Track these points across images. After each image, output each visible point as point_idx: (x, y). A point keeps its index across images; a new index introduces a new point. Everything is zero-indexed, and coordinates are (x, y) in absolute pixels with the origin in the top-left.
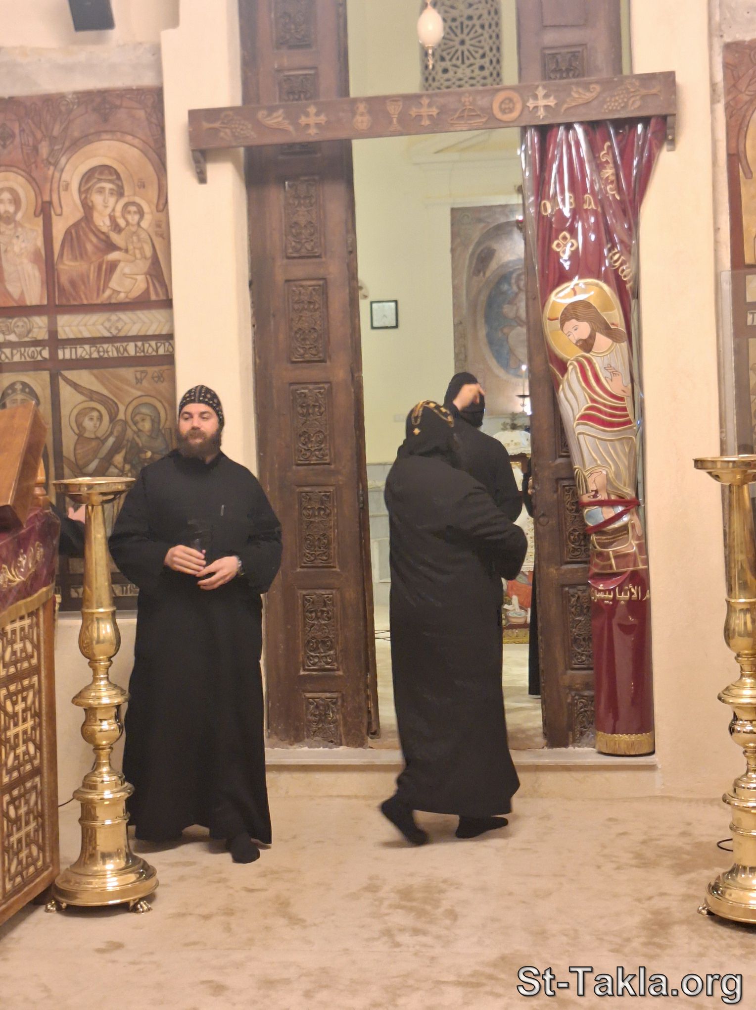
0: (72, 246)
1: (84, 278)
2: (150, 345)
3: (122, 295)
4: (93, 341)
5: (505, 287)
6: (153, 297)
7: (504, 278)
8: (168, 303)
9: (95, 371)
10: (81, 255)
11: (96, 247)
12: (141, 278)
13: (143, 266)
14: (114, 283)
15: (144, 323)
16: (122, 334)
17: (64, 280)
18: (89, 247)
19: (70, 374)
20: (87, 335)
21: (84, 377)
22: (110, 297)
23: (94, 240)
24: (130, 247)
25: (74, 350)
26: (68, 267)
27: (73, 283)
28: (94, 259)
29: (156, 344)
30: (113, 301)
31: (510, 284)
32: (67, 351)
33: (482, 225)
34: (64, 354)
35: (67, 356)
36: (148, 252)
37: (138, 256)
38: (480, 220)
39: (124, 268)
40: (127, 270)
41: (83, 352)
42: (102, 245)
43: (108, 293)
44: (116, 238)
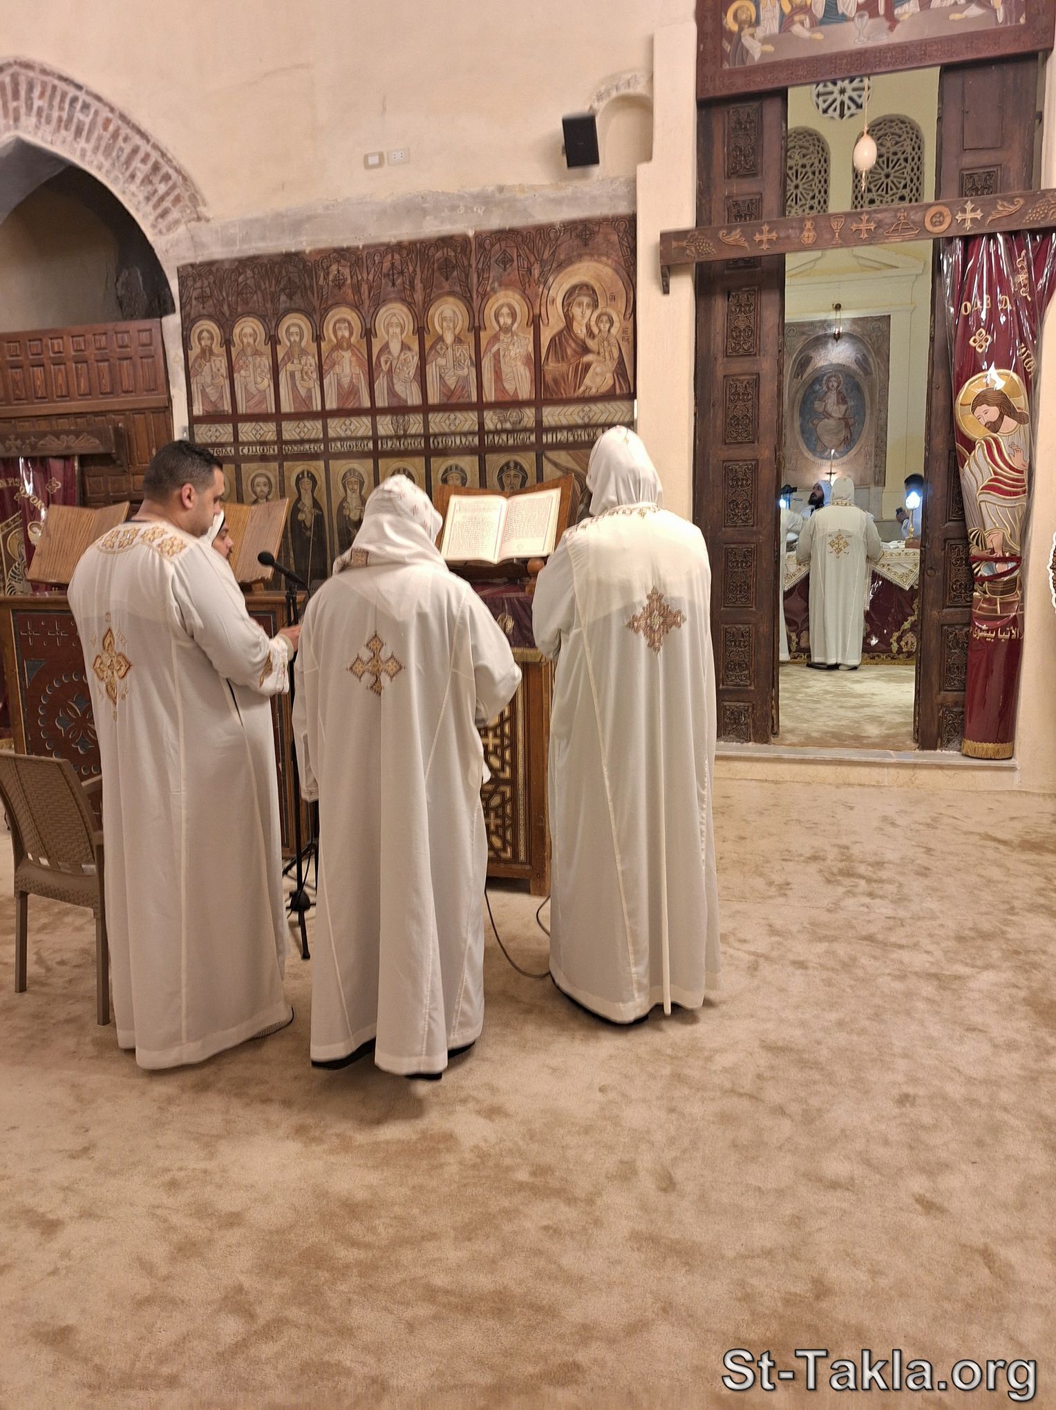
0: (556, 352)
1: (564, 377)
3: (594, 390)
4: (571, 428)
5: (817, 387)
6: (618, 391)
7: (817, 379)
9: (571, 452)
10: (563, 358)
11: (575, 351)
12: (609, 376)
13: (611, 365)
14: (587, 381)
15: (610, 413)
16: (593, 422)
17: (549, 378)
18: (569, 351)
19: (550, 454)
20: (564, 422)
21: (562, 457)
22: (584, 391)
23: (573, 345)
24: (602, 350)
25: (554, 435)
26: (552, 367)
27: (555, 381)
28: (572, 361)
30: (586, 395)
31: (821, 385)
32: (550, 436)
33: (805, 337)
34: (547, 438)
35: (550, 440)
36: (616, 354)
37: (608, 357)
38: (803, 333)
39: (596, 368)
40: (598, 370)
41: (562, 436)
42: (578, 350)
43: (582, 388)
44: (591, 344)
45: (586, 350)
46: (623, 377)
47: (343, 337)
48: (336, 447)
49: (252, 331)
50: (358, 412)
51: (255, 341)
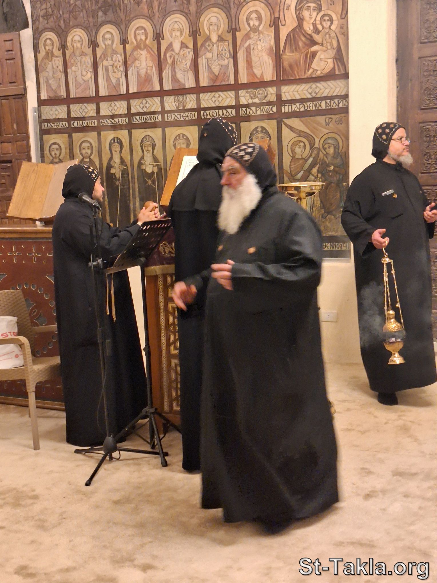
0: (291, 43)
1: (297, 63)
2: (334, 102)
3: (319, 72)
4: (302, 101)
6: (337, 72)
8: (346, 76)
9: (303, 119)
10: (296, 48)
11: (304, 43)
12: (330, 61)
13: (332, 53)
14: (314, 65)
15: (331, 88)
16: (318, 96)
17: (286, 64)
18: (301, 44)
19: (288, 121)
20: (298, 97)
21: (295, 123)
22: (312, 73)
23: (304, 39)
24: (325, 42)
25: (290, 107)
26: (289, 56)
27: (291, 66)
28: (303, 51)
29: (338, 101)
30: (314, 76)
32: (287, 107)
34: (285, 109)
35: (287, 111)
36: (335, 45)
37: (329, 47)
39: (320, 55)
40: (322, 57)
41: (296, 107)
42: (308, 42)
43: (311, 71)
44: (317, 38)
45: (314, 43)
46: (340, 62)
47: (141, 40)
48: (136, 120)
49: (79, 39)
50: (152, 94)
51: (81, 45)
